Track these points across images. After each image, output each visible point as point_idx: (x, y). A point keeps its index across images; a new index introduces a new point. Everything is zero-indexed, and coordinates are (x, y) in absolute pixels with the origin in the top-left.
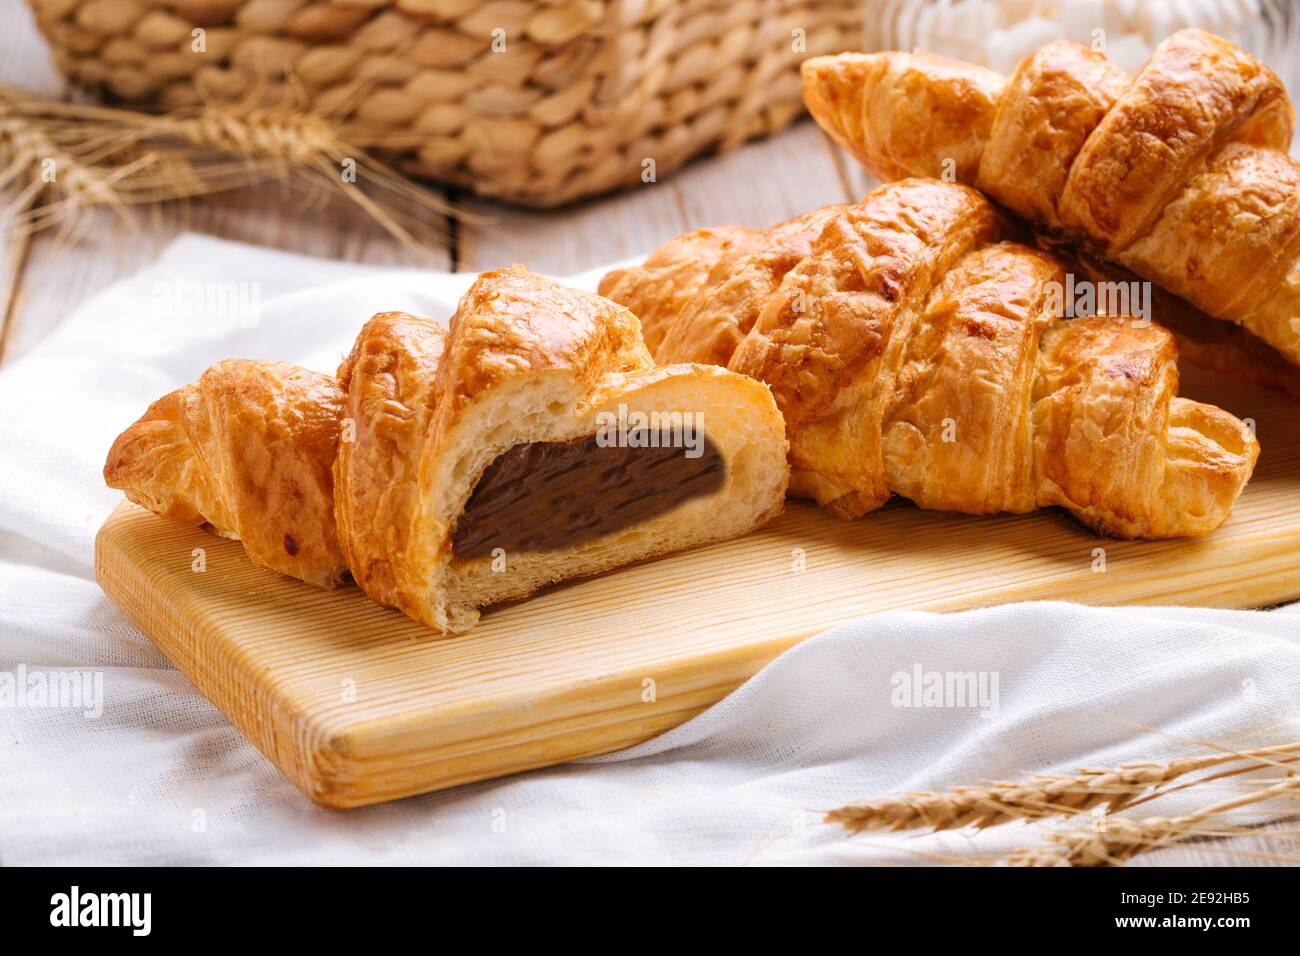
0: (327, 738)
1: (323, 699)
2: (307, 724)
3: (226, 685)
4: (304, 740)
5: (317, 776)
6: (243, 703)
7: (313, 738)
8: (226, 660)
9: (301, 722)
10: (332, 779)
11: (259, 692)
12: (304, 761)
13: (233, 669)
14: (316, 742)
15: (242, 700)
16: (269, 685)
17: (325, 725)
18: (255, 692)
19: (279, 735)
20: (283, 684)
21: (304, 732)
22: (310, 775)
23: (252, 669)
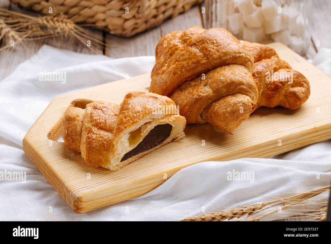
0: (76, 198)
1: (75, 187)
2: (72, 194)
3: (53, 181)
4: (71, 197)
5: (74, 206)
6: (57, 186)
7: (73, 197)
8: (53, 175)
9: (70, 193)
10: (78, 207)
11: (61, 185)
12: (71, 202)
13: (55, 178)
14: (74, 198)
15: (57, 185)
16: (63, 183)
17: (76, 194)
18: (60, 184)
19: (66, 195)
20: (66, 183)
21: (71, 196)
22: (73, 206)
23: (59, 178)
